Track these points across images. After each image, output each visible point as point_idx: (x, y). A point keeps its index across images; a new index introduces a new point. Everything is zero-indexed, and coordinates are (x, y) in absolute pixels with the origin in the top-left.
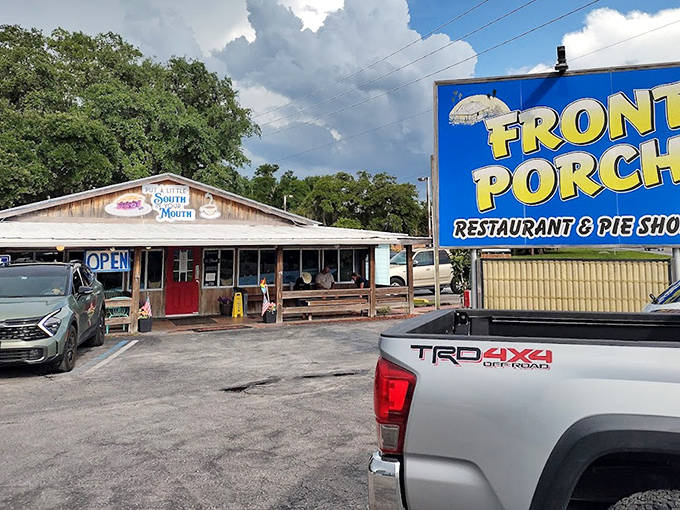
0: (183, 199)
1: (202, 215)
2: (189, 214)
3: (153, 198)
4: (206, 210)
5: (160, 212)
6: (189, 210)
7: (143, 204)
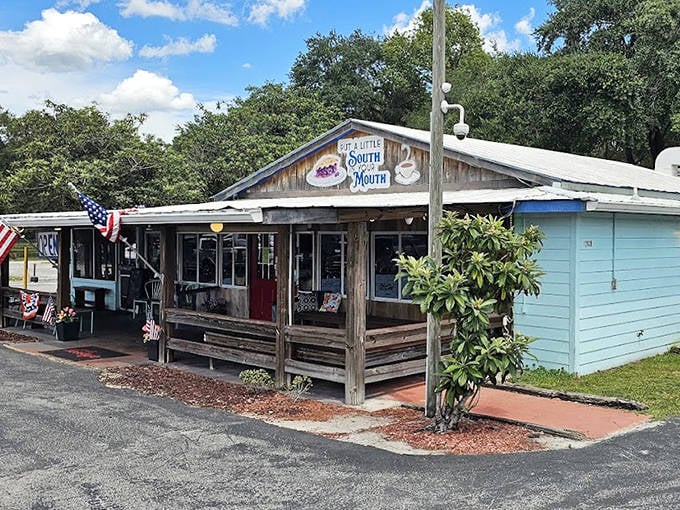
0: (377, 156)
1: (398, 178)
2: (383, 178)
3: (348, 158)
4: (403, 170)
5: (354, 178)
6: (383, 173)
7: (339, 169)
